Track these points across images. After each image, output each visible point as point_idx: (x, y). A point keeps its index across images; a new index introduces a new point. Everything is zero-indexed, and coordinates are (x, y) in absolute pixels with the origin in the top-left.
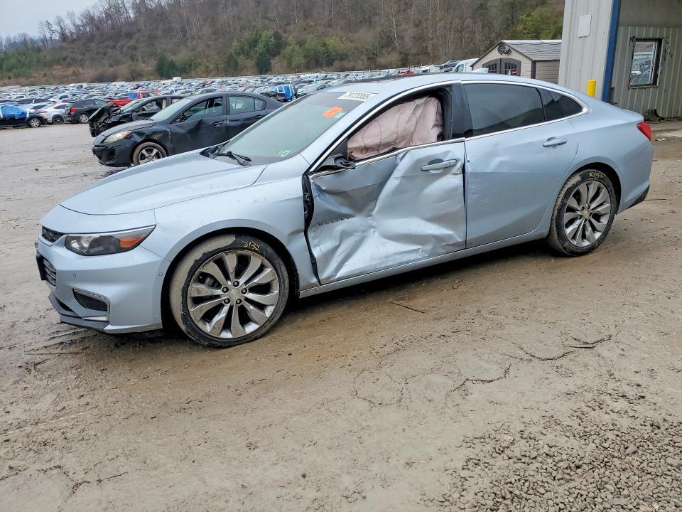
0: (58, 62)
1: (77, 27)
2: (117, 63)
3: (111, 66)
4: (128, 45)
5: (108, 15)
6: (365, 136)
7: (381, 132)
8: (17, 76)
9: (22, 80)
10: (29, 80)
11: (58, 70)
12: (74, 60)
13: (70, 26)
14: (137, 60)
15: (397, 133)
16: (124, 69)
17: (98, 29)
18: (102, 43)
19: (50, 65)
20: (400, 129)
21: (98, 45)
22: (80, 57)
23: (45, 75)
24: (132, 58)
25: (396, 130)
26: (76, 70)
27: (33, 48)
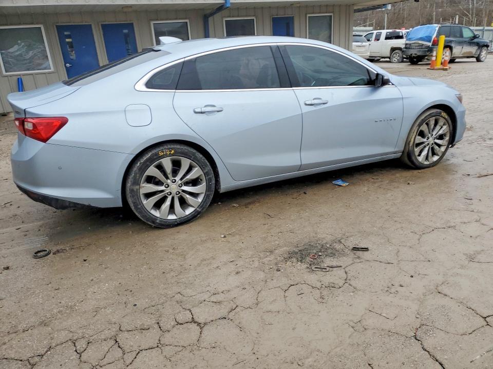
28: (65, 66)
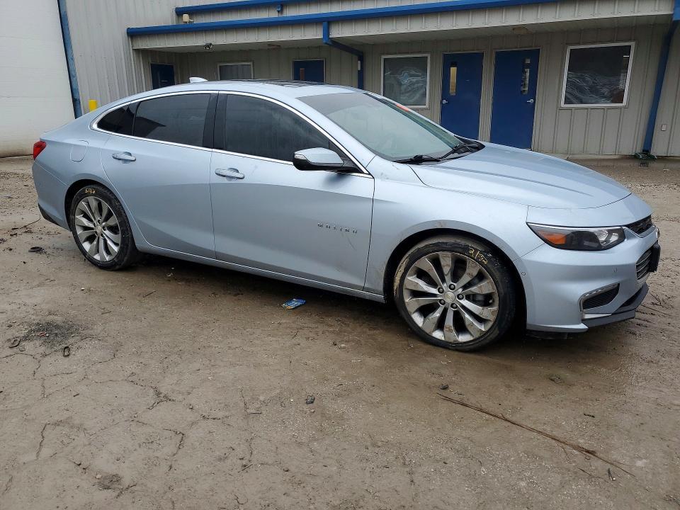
28: (441, 102)
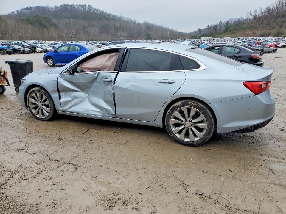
0: (248, 28)
1: (262, 13)
2: (273, 28)
3: (270, 30)
4: (281, 20)
5: (277, 8)
6: (88, 64)
7: (94, 64)
8: (231, 34)
9: (233, 35)
10: (235, 35)
11: (247, 32)
12: (255, 27)
13: (259, 13)
14: (283, 27)
15: (101, 65)
16: (274, 31)
17: (270, 14)
18: (269, 20)
19: (245, 29)
20: (102, 64)
21: (268, 21)
22: (258, 26)
23: (242, 33)
24: (281, 26)
25: (100, 64)
26: (254, 32)
27: (242, 23)
